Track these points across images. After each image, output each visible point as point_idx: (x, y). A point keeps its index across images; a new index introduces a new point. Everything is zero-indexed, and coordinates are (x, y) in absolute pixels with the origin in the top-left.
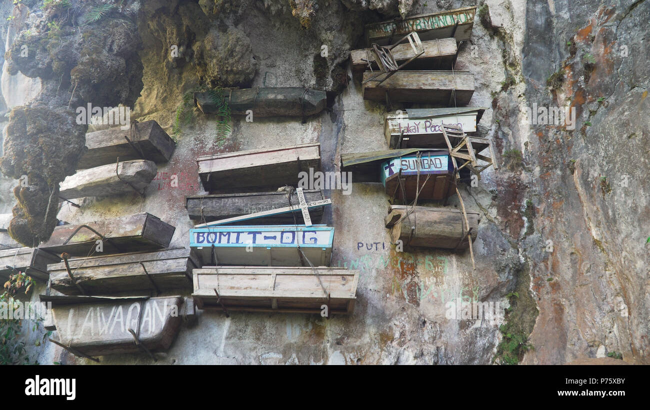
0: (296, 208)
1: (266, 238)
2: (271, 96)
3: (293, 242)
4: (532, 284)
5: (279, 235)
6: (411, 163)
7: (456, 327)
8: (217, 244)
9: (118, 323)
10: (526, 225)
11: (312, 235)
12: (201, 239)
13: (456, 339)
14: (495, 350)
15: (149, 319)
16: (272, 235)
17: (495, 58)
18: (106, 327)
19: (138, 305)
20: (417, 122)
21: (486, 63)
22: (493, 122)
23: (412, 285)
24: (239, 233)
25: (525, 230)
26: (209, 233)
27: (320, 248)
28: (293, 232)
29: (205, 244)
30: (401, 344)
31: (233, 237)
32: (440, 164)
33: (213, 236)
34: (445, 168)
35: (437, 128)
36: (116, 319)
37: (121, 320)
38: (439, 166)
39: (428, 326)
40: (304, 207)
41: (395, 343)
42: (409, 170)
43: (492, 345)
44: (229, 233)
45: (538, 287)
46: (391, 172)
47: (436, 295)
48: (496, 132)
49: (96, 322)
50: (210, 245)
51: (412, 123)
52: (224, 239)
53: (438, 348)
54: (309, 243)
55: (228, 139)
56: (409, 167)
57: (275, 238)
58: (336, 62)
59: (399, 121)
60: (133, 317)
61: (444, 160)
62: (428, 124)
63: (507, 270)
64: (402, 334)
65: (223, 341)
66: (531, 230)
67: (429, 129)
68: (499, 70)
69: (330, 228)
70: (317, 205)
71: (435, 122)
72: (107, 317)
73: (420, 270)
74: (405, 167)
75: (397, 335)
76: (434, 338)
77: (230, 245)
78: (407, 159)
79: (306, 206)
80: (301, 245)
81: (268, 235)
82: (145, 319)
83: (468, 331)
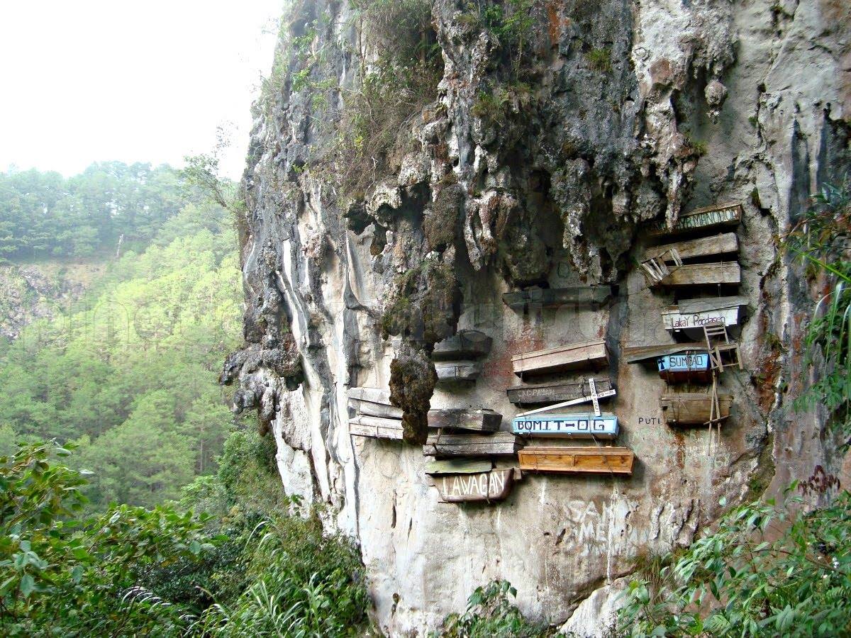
0: (588, 399)
1: (567, 425)
2: (564, 298)
3: (587, 429)
4: (774, 451)
5: (576, 423)
6: (678, 360)
7: (709, 484)
8: (532, 431)
9: (475, 488)
10: (777, 400)
11: (601, 423)
12: (521, 426)
13: (709, 492)
14: (741, 498)
15: (494, 484)
16: (571, 423)
17: (765, 237)
18: (467, 490)
19: (485, 475)
20: (687, 316)
21: (757, 243)
22: (760, 301)
23: (679, 453)
24: (547, 422)
25: (775, 405)
26: (526, 422)
27: (607, 434)
28: (587, 421)
29: (524, 430)
30: (666, 498)
31: (544, 424)
32: (701, 363)
33: (529, 424)
34: (705, 366)
35: (704, 322)
36: (473, 485)
37: (476, 485)
38: (700, 363)
39: (688, 484)
40: (594, 398)
41: (662, 498)
42: (677, 367)
43: (738, 495)
44: (540, 422)
45: (779, 452)
46: (663, 367)
47: (696, 460)
48: (763, 311)
49: (460, 484)
50: (528, 431)
51: (683, 318)
52: (537, 426)
53: (693, 502)
54: (598, 430)
55: (533, 329)
56: (676, 363)
57: (573, 425)
58: (619, 254)
59: (672, 316)
60: (483, 483)
61: (705, 358)
62: (696, 318)
63: (754, 440)
64: (667, 492)
65: (543, 493)
66: (780, 403)
67: (696, 323)
68: (769, 249)
69: (614, 417)
70: (605, 395)
71: (703, 316)
72: (467, 481)
73: (686, 441)
74: (673, 364)
75: (664, 491)
76: (692, 493)
77: (542, 431)
78: (675, 357)
79: (596, 397)
80: (593, 431)
81: (569, 423)
82: (491, 484)
83: (718, 487)
